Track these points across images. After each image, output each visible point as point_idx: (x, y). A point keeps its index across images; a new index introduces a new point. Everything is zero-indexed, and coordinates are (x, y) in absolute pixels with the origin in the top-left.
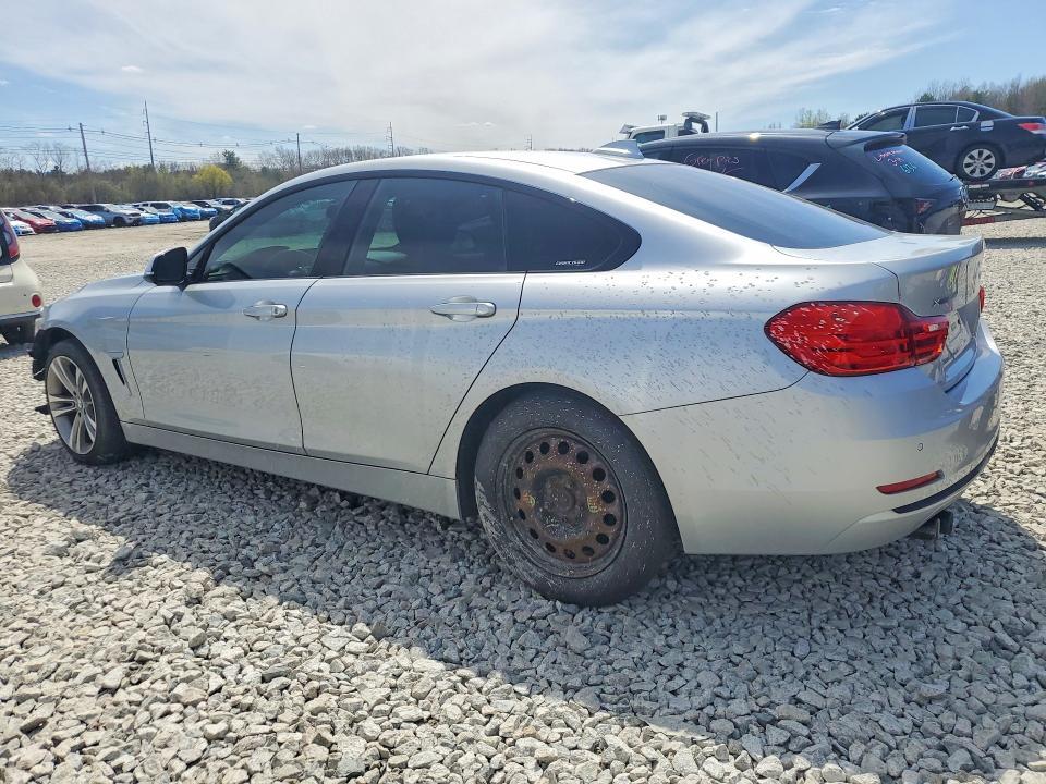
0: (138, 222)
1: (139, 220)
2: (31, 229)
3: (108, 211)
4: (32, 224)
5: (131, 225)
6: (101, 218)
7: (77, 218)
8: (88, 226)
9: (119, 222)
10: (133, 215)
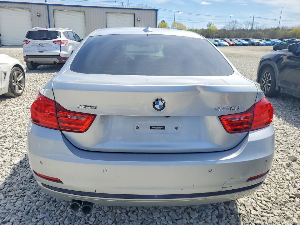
0: (258, 45)
1: (259, 44)
2: (228, 45)
3: (251, 41)
4: (229, 43)
5: (256, 45)
6: (248, 43)
7: (242, 42)
8: (244, 45)
9: (253, 44)
10: (257, 42)
